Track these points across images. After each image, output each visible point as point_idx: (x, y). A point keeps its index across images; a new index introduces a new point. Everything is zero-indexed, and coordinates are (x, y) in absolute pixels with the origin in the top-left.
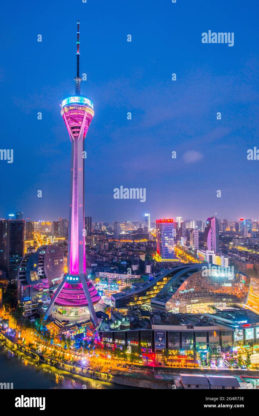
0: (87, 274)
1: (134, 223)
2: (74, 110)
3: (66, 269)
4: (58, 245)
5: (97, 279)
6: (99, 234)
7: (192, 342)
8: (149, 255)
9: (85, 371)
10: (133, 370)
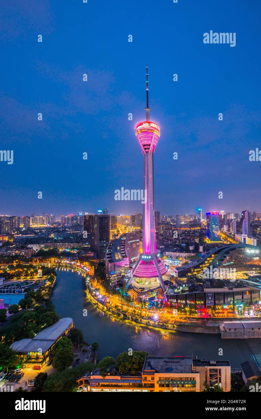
0: (157, 253)
1: (190, 215)
2: (145, 132)
3: (141, 250)
4: (136, 233)
5: (165, 257)
6: (166, 224)
7: (232, 300)
8: (201, 238)
9: (156, 323)
10: (192, 321)
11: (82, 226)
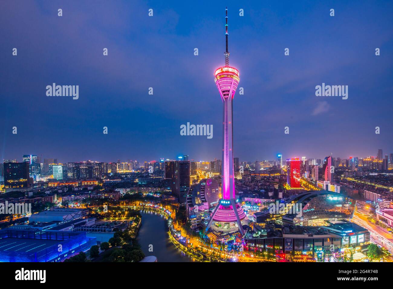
0: (236, 199)
1: (269, 162)
2: (224, 77)
3: (220, 196)
4: (215, 179)
5: (243, 203)
7: (312, 246)
8: (281, 185)
11: (164, 172)
